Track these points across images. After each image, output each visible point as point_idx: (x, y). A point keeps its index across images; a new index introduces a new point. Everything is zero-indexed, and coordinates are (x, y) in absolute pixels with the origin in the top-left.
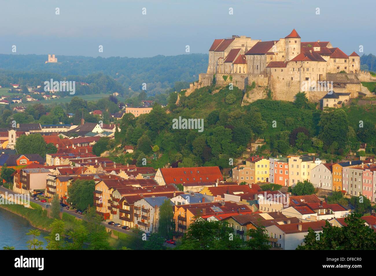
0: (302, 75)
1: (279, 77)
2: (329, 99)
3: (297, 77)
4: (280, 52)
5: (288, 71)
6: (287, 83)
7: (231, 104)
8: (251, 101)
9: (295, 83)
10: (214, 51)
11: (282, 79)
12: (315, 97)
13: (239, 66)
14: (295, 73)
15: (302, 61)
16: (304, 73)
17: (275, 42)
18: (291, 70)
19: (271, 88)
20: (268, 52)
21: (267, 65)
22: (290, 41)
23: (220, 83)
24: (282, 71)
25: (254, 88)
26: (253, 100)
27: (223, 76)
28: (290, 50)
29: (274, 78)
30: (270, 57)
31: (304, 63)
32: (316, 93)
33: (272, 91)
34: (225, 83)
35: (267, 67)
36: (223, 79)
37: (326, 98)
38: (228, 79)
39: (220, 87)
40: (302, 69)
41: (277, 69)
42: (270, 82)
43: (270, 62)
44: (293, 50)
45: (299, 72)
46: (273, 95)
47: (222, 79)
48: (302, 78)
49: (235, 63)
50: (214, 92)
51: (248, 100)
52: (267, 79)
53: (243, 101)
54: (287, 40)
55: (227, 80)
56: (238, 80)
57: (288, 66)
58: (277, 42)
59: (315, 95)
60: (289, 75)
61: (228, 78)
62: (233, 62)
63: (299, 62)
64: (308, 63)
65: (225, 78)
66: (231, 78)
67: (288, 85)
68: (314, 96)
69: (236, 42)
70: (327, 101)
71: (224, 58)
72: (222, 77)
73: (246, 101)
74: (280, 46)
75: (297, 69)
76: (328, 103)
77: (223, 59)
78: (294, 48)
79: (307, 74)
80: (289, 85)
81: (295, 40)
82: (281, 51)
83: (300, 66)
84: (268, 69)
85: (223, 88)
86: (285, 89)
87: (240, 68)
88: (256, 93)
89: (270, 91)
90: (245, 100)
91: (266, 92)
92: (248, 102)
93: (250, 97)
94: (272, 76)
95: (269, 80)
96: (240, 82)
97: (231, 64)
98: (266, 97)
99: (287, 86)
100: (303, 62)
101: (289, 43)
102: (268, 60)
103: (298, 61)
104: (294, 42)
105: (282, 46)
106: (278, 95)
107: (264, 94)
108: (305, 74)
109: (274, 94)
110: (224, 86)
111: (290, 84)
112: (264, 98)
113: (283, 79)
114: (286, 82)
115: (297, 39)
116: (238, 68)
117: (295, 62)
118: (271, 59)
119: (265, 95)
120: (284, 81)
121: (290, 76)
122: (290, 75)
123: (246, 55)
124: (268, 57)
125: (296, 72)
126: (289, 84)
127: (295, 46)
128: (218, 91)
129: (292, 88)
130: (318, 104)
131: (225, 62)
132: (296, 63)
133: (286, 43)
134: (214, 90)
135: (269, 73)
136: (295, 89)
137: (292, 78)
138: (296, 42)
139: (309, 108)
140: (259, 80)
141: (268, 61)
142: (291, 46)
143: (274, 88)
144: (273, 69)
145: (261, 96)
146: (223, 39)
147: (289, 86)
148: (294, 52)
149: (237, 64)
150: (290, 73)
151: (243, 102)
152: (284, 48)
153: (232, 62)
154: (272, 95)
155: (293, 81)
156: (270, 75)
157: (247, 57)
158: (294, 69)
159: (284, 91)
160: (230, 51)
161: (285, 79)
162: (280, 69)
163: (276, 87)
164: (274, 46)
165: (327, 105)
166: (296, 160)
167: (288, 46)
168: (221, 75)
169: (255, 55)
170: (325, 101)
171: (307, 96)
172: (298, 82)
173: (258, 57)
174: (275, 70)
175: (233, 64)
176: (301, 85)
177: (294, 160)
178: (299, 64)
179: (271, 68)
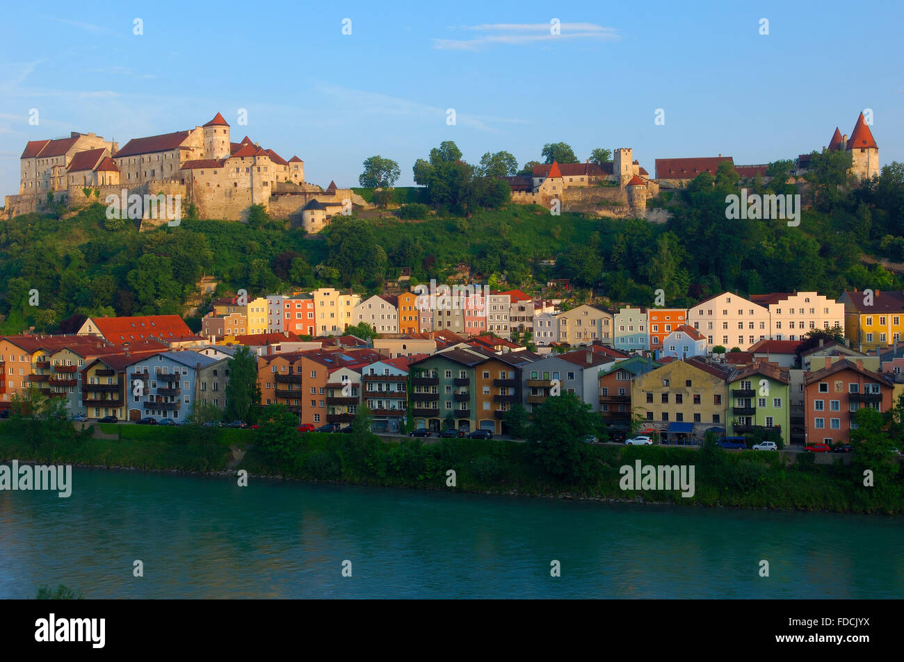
0: (256, 178)
1: (210, 182)
2: (315, 212)
3: (244, 182)
4: (197, 148)
5: (228, 173)
6: (226, 193)
7: (117, 230)
8: (157, 223)
9: (242, 192)
10: (35, 157)
11: (216, 185)
12: (281, 212)
13: (108, 174)
14: (241, 175)
15: (254, 156)
16: (259, 174)
17: (190, 131)
18: (234, 172)
19: (195, 201)
20: (181, 145)
21: (181, 165)
22: (215, 131)
23: (78, 200)
24: (215, 172)
26: (161, 222)
28: (215, 144)
29: (201, 186)
30: (185, 154)
31: (259, 158)
32: (282, 205)
33: (197, 205)
34: (88, 200)
35: (182, 169)
37: (310, 209)
38: (93, 195)
39: (80, 207)
40: (255, 168)
41: (204, 170)
42: (191, 192)
43: (185, 161)
44: (221, 144)
45: (249, 174)
46: (199, 213)
47: (83, 195)
48: (257, 182)
49: (99, 169)
50: (67, 217)
51: (153, 222)
52: (184, 187)
53: (143, 224)
54: (208, 129)
55: (91, 196)
57: (226, 165)
58: (192, 131)
59: (280, 208)
60: (229, 179)
61: (93, 192)
62: (94, 169)
64: (265, 158)
65: (87, 192)
66: (98, 194)
67: (228, 194)
68: (278, 210)
69: (82, 142)
70: (313, 214)
71: (66, 166)
72: (82, 191)
73: (149, 223)
74: (196, 138)
75: (245, 169)
76: (313, 217)
77: (63, 168)
78: (223, 142)
79: (266, 175)
80: (230, 194)
81: (224, 129)
82: (198, 146)
83: (251, 164)
84: (187, 173)
85: (85, 209)
86: (224, 201)
87: (110, 177)
89: (192, 206)
90: (147, 222)
91: (184, 208)
92: (152, 225)
94: (196, 182)
95: (188, 189)
97: (90, 172)
98: (185, 216)
99: (226, 196)
100: (257, 157)
101: (214, 134)
102: (183, 159)
103: (246, 156)
104: (223, 132)
105: (199, 138)
106: (210, 211)
108: (262, 176)
109: (201, 210)
110: (87, 205)
111: (233, 193)
112: (182, 217)
113: (218, 186)
114: (224, 190)
115: (227, 127)
116: (107, 177)
118: (187, 156)
119: (183, 213)
120: (219, 189)
121: (232, 180)
123: (115, 159)
124: (183, 153)
126: (230, 192)
127: (225, 138)
128: (74, 214)
130: (287, 221)
131: (68, 172)
132: (243, 159)
133: (206, 134)
134: (66, 212)
135: (188, 178)
136: (242, 200)
137: (236, 184)
138: (225, 131)
139: (275, 228)
140: (171, 190)
141: (183, 161)
142: (218, 137)
143: (200, 202)
144: (196, 172)
147: (230, 195)
148: (223, 147)
149: (105, 170)
150: (232, 176)
151: (141, 226)
152: (202, 143)
153: (91, 169)
154: (197, 213)
155: (237, 188)
156: (192, 180)
157: (118, 161)
158: (238, 169)
159: (221, 206)
160: (73, 155)
161: (222, 185)
162: (211, 171)
163: (205, 199)
164: (188, 138)
165: (313, 220)
166: (328, 294)
167: (210, 139)
168: (79, 187)
169: (142, 156)
170: (308, 215)
171: (267, 211)
172: (248, 188)
173: (154, 156)
174: (202, 173)
175: (96, 171)
176: (254, 194)
177: (325, 294)
178: (248, 161)
179: (193, 170)
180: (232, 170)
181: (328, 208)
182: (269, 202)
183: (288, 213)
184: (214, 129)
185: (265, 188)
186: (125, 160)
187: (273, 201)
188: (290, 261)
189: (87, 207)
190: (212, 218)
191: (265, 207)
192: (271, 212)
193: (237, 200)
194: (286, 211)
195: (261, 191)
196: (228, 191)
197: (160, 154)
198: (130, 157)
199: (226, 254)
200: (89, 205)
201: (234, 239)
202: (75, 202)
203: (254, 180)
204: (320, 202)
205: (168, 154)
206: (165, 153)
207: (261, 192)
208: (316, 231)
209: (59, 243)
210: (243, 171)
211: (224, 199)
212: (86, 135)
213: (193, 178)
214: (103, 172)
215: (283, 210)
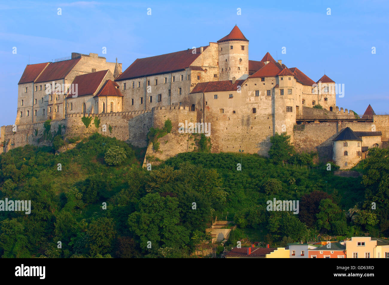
1: (225, 108)
2: (349, 143)
3: (265, 108)
4: (210, 67)
5: (245, 96)
6: (243, 120)
7: (118, 165)
8: (163, 157)
9: (262, 119)
10: (33, 82)
11: (231, 112)
12: (308, 143)
13: (110, 100)
14: (261, 99)
15: (277, 76)
16: (282, 98)
17: (202, 48)
18: (252, 95)
20: (191, 65)
21: (192, 89)
22: (232, 47)
23: (77, 131)
24: (231, 97)
25: (169, 132)
26: (167, 155)
27: (82, 118)
28: (232, 63)
29: (213, 112)
30: (196, 75)
31: (282, 79)
32: (309, 135)
34: (87, 131)
36: (83, 124)
37: (341, 140)
38: (92, 124)
39: (78, 139)
40: (277, 91)
41: (219, 94)
43: (197, 83)
44: (238, 62)
45: (270, 98)
46: (211, 145)
47: (81, 124)
48: (279, 108)
49: (100, 94)
50: (63, 149)
51: (158, 155)
53: (147, 159)
54: (223, 45)
55: (91, 126)
56: (114, 125)
58: (205, 48)
59: (307, 138)
60: (247, 104)
61: (93, 121)
62: (95, 94)
63: (268, 78)
64: (290, 79)
65: (86, 121)
66: (98, 123)
67: (245, 122)
68: (304, 141)
69: (83, 64)
70: (346, 145)
72: (81, 120)
73: (153, 157)
74: (210, 56)
75: (266, 92)
76: (346, 149)
78: (241, 60)
79: (290, 99)
80: (247, 122)
81: (242, 45)
82: (211, 65)
83: (273, 86)
84: (198, 97)
85: (83, 141)
86: (240, 130)
87: (112, 103)
88: (174, 141)
90: (151, 156)
91: (193, 139)
92: (157, 160)
93: (160, 150)
94: (208, 108)
95: (199, 116)
96: (121, 127)
97: (90, 98)
98: (195, 148)
99: (243, 124)
100: (280, 78)
101: (230, 51)
102: (194, 80)
104: (240, 48)
105: (213, 56)
106: (223, 142)
107: (190, 142)
108: (285, 100)
109: (213, 141)
110: (86, 137)
111: (251, 121)
112: (191, 150)
113: (234, 112)
114: (240, 117)
115: (245, 42)
116: (109, 104)
117: (260, 79)
118: (199, 78)
119: (192, 144)
120: (235, 116)
121: (250, 105)
122: (250, 103)
123: (118, 83)
124: (194, 74)
125: (262, 97)
126: (248, 120)
127: (243, 55)
128: (72, 146)
129: (256, 129)
130: (315, 154)
131: (67, 98)
132: (263, 80)
133: (221, 51)
134: (63, 145)
135: (199, 103)
136: (261, 129)
137: (254, 110)
138: (243, 48)
139: (300, 162)
140: (179, 117)
141: (194, 83)
142: (234, 55)
144: (209, 96)
145: (185, 147)
146: (47, 63)
147: (248, 124)
148: (240, 66)
149: (106, 96)
150: (250, 100)
151: (145, 160)
152: (216, 61)
153: (92, 94)
154: (209, 145)
155: (257, 114)
156: (204, 106)
157: (121, 84)
158: (257, 93)
159: (237, 136)
160: (73, 79)
161: (238, 111)
162: (227, 94)
163: (218, 128)
164: (201, 56)
165: (346, 153)
166: (363, 244)
167: (226, 57)
168: (78, 115)
169: (148, 78)
170: (339, 146)
171: (291, 141)
172: (269, 115)
173: (161, 78)
174: (216, 97)
175: (96, 96)
176: (276, 122)
177: (359, 244)
178: (269, 82)
179: (206, 94)
180: (250, 93)
181: (364, 138)
182: (294, 131)
183: (316, 145)
184: (230, 45)
185: (289, 114)
186: (129, 83)
187: (298, 130)
188: (317, 204)
189: (85, 139)
190: (226, 150)
191: (289, 137)
192: (295, 143)
193: (255, 129)
194: (314, 142)
195: (285, 117)
196: (245, 119)
197: (168, 76)
198: (134, 80)
199: (242, 195)
200: (88, 136)
201: (251, 176)
202: (74, 132)
203: (277, 105)
204: (354, 131)
205: (178, 75)
206: (174, 74)
207: (284, 119)
208: (350, 166)
209: (56, 180)
210: (263, 95)
211: (240, 127)
212: (88, 56)
213: (205, 103)
214: (104, 98)
215: (310, 141)
